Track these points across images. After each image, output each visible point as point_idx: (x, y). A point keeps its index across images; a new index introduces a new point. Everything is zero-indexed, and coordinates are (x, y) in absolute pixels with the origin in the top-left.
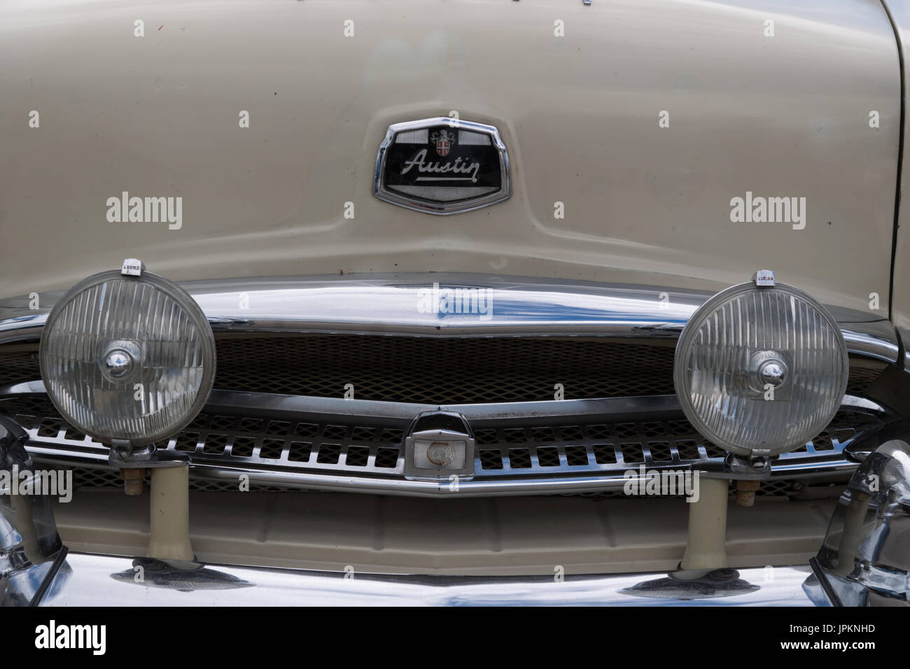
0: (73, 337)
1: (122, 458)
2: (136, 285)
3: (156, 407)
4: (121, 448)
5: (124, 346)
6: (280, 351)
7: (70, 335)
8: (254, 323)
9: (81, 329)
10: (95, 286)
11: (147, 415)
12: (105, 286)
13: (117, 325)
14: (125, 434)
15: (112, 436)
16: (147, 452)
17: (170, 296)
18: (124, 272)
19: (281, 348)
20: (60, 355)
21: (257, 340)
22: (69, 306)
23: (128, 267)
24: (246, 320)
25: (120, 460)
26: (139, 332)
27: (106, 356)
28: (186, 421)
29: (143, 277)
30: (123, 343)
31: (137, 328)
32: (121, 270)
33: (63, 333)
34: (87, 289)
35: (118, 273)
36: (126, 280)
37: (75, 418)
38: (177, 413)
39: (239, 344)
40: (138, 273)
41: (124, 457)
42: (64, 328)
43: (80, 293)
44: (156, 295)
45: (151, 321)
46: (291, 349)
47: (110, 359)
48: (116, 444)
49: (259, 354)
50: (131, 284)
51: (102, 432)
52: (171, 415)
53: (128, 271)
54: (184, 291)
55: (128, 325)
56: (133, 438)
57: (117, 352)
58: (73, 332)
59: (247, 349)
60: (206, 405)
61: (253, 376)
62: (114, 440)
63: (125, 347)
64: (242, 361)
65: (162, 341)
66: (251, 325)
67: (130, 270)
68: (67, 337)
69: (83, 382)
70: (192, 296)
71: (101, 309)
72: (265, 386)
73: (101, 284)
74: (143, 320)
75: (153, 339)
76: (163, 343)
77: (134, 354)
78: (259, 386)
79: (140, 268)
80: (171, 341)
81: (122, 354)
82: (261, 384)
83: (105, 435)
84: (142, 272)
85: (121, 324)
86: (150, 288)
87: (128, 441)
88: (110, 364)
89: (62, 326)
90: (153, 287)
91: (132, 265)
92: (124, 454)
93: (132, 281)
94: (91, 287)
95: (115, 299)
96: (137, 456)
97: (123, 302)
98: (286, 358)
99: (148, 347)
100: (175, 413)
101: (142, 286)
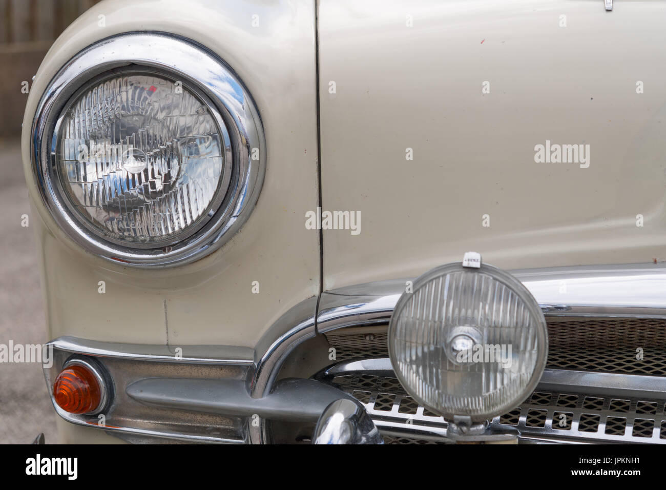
0: (420, 324)
1: (462, 433)
2: (476, 276)
3: (495, 387)
4: (461, 424)
5: (466, 331)
6: (591, 332)
7: (417, 322)
8: (571, 309)
9: (428, 316)
10: (439, 277)
11: (487, 394)
12: (448, 277)
13: (460, 311)
14: (466, 412)
15: (453, 412)
16: (482, 427)
17: (507, 286)
18: (465, 264)
19: (593, 329)
20: (408, 339)
21: (573, 323)
22: (416, 295)
23: (469, 260)
24: (564, 306)
25: (460, 434)
26: (481, 319)
27: (452, 340)
28: (521, 398)
29: (483, 269)
30: (466, 329)
31: (479, 315)
32: (462, 263)
33: (411, 320)
34: (432, 280)
35: (459, 266)
36: (466, 272)
37: (421, 396)
38: (514, 391)
39: (554, 326)
40: (477, 265)
41: (464, 431)
42: (412, 316)
43: (425, 284)
44: (494, 285)
45: (491, 308)
46: (601, 331)
47: (455, 343)
48: (457, 419)
49: (572, 336)
50: (470, 275)
51: (445, 408)
52: (509, 394)
53: (469, 264)
54: (516, 279)
55: (470, 312)
56: (473, 414)
57: (461, 337)
58: (421, 320)
59: (562, 331)
60: (540, 384)
61: (562, 355)
62: (456, 417)
63: (468, 333)
64: (555, 342)
65: (502, 327)
66: (567, 310)
67: (470, 263)
68: (414, 323)
69: (430, 364)
70: (523, 283)
71: (445, 298)
72: (573, 363)
73: (444, 276)
74: (484, 308)
75: (493, 324)
76: (502, 329)
77: (477, 338)
78: (567, 363)
79: (479, 260)
80: (509, 327)
81: (465, 338)
82: (569, 362)
83: (447, 411)
84: (481, 264)
85: (463, 311)
86: (488, 278)
87: (469, 417)
88: (455, 348)
89: (410, 314)
90: (491, 278)
91: (472, 258)
92: (465, 429)
93: (472, 272)
94: (435, 278)
95: (457, 288)
96: (474, 431)
97: (465, 291)
98: (596, 339)
99: (489, 332)
100: (512, 392)
101: (481, 277)
